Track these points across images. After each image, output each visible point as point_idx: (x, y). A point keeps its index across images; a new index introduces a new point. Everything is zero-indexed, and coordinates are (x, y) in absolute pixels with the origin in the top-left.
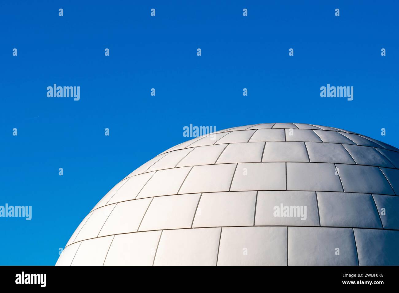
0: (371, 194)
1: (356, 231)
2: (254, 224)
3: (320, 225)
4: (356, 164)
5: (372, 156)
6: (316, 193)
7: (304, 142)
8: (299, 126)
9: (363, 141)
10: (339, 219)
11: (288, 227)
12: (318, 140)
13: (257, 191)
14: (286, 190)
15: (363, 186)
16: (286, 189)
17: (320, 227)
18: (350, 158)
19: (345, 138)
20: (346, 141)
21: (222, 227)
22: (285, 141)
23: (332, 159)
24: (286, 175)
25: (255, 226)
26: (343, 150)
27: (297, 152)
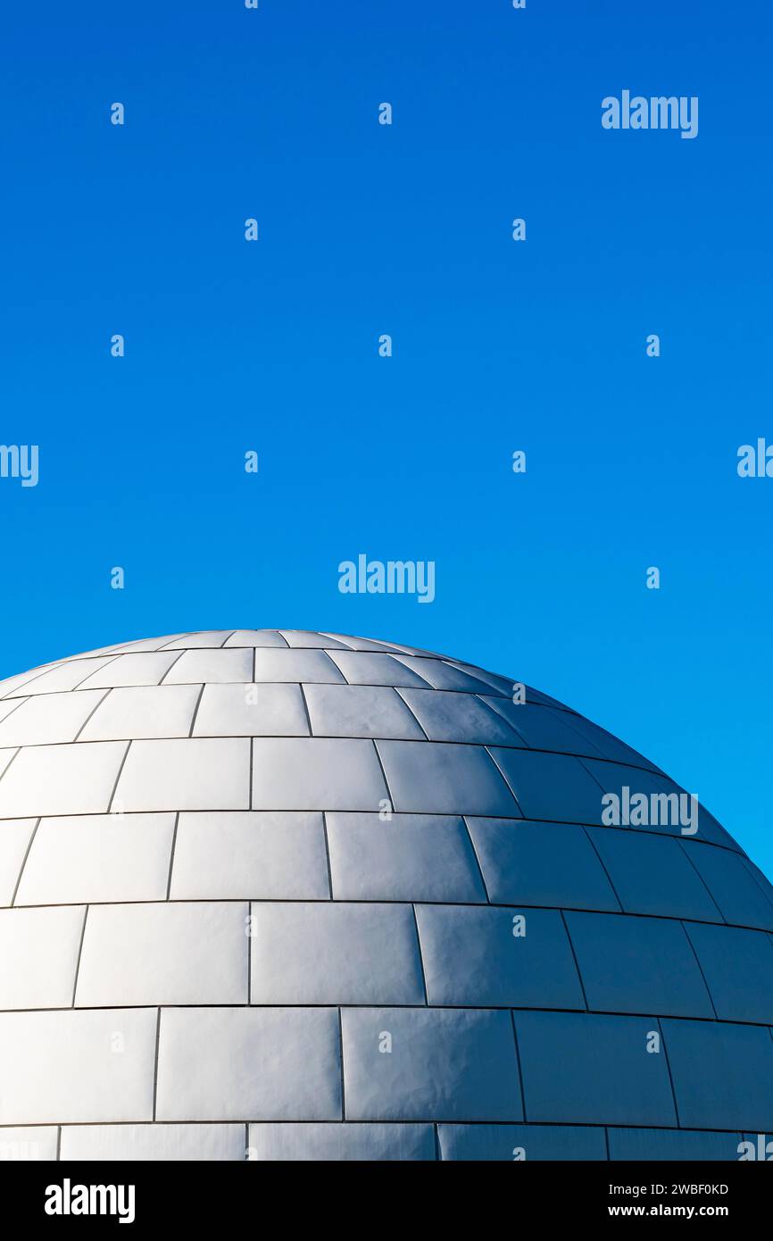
0: (462, 816)
1: (420, 911)
2: (168, 897)
3: (331, 897)
4: (428, 741)
5: (471, 717)
6: (324, 817)
7: (300, 684)
8: (292, 638)
9: (451, 678)
10: (381, 880)
11: (252, 903)
12: (334, 678)
13: (178, 812)
14: (250, 810)
15: (443, 799)
16: (251, 806)
17: (332, 901)
18: (413, 725)
19: (405, 672)
20: (408, 679)
21: (88, 904)
22: (254, 682)
23: (367, 728)
24: (251, 769)
25: (171, 901)
26: (396, 703)
27: (283, 713)
